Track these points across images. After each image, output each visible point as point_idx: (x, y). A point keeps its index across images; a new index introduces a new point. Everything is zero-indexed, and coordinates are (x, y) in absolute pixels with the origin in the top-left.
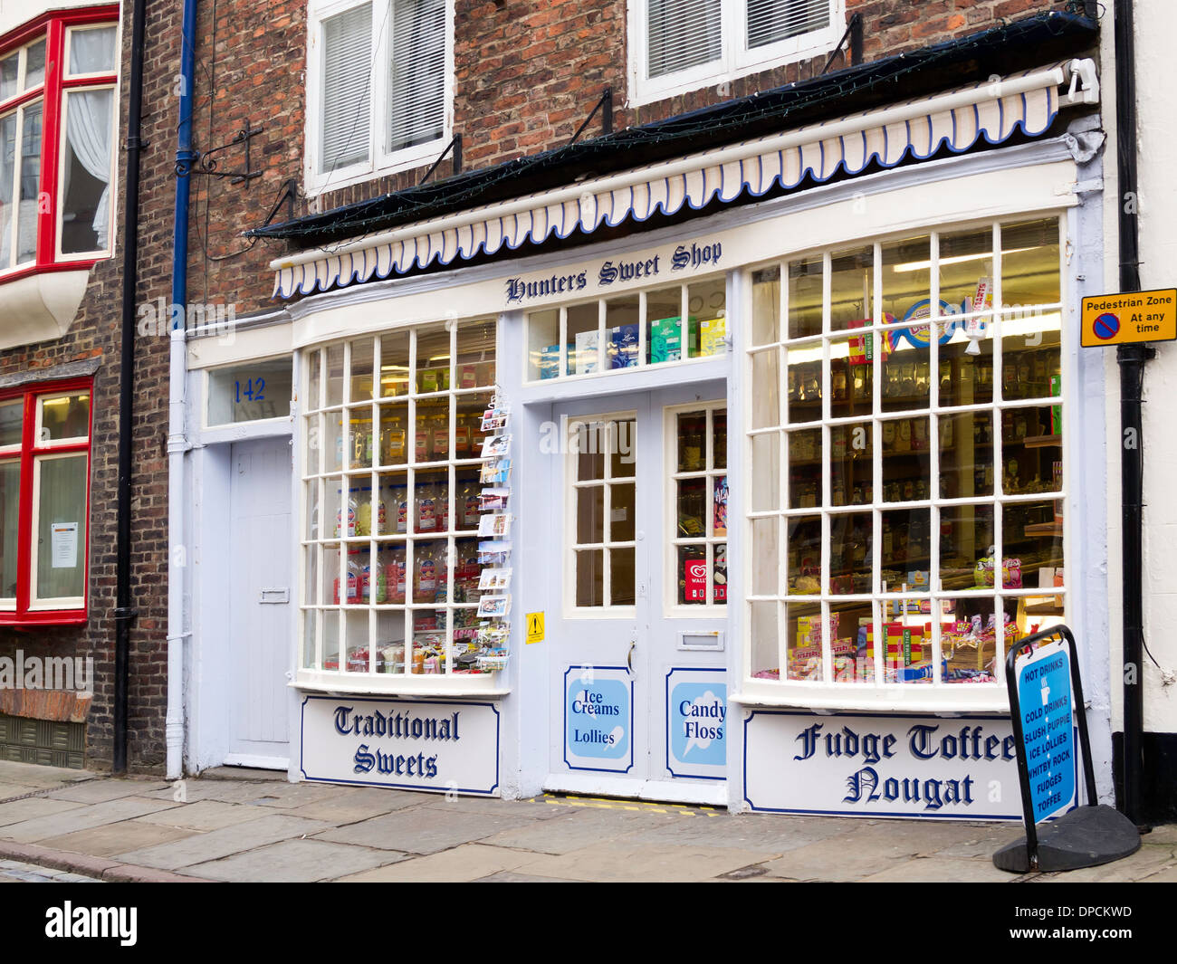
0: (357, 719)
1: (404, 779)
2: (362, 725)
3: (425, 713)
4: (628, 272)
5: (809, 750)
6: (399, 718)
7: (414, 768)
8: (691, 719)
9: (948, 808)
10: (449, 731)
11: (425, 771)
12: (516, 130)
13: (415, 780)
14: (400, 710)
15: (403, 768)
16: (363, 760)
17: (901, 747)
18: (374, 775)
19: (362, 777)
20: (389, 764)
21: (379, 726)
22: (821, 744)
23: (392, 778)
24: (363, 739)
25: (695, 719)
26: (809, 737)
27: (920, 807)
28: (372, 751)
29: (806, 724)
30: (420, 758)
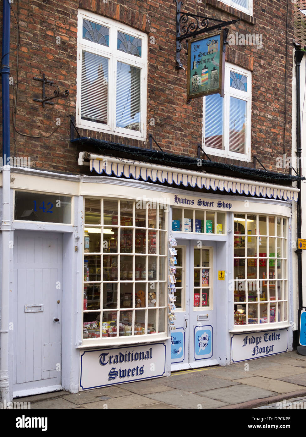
0: (111, 358)
1: (131, 378)
2: (112, 360)
3: (139, 350)
4: (205, 204)
5: (246, 343)
6: (129, 354)
7: (135, 373)
8: (201, 341)
9: (270, 353)
10: (149, 355)
11: (139, 373)
12: (171, 143)
13: (135, 377)
14: (130, 350)
15: (130, 374)
16: (112, 374)
17: (262, 340)
18: (118, 380)
19: (113, 381)
20: (123, 373)
21: (121, 358)
22: (248, 341)
23: (126, 379)
24: (113, 365)
25: (202, 341)
26: (245, 340)
27: (265, 354)
28: (117, 370)
29: (244, 336)
30: (137, 368)
